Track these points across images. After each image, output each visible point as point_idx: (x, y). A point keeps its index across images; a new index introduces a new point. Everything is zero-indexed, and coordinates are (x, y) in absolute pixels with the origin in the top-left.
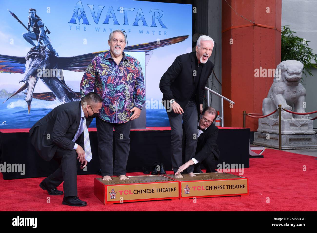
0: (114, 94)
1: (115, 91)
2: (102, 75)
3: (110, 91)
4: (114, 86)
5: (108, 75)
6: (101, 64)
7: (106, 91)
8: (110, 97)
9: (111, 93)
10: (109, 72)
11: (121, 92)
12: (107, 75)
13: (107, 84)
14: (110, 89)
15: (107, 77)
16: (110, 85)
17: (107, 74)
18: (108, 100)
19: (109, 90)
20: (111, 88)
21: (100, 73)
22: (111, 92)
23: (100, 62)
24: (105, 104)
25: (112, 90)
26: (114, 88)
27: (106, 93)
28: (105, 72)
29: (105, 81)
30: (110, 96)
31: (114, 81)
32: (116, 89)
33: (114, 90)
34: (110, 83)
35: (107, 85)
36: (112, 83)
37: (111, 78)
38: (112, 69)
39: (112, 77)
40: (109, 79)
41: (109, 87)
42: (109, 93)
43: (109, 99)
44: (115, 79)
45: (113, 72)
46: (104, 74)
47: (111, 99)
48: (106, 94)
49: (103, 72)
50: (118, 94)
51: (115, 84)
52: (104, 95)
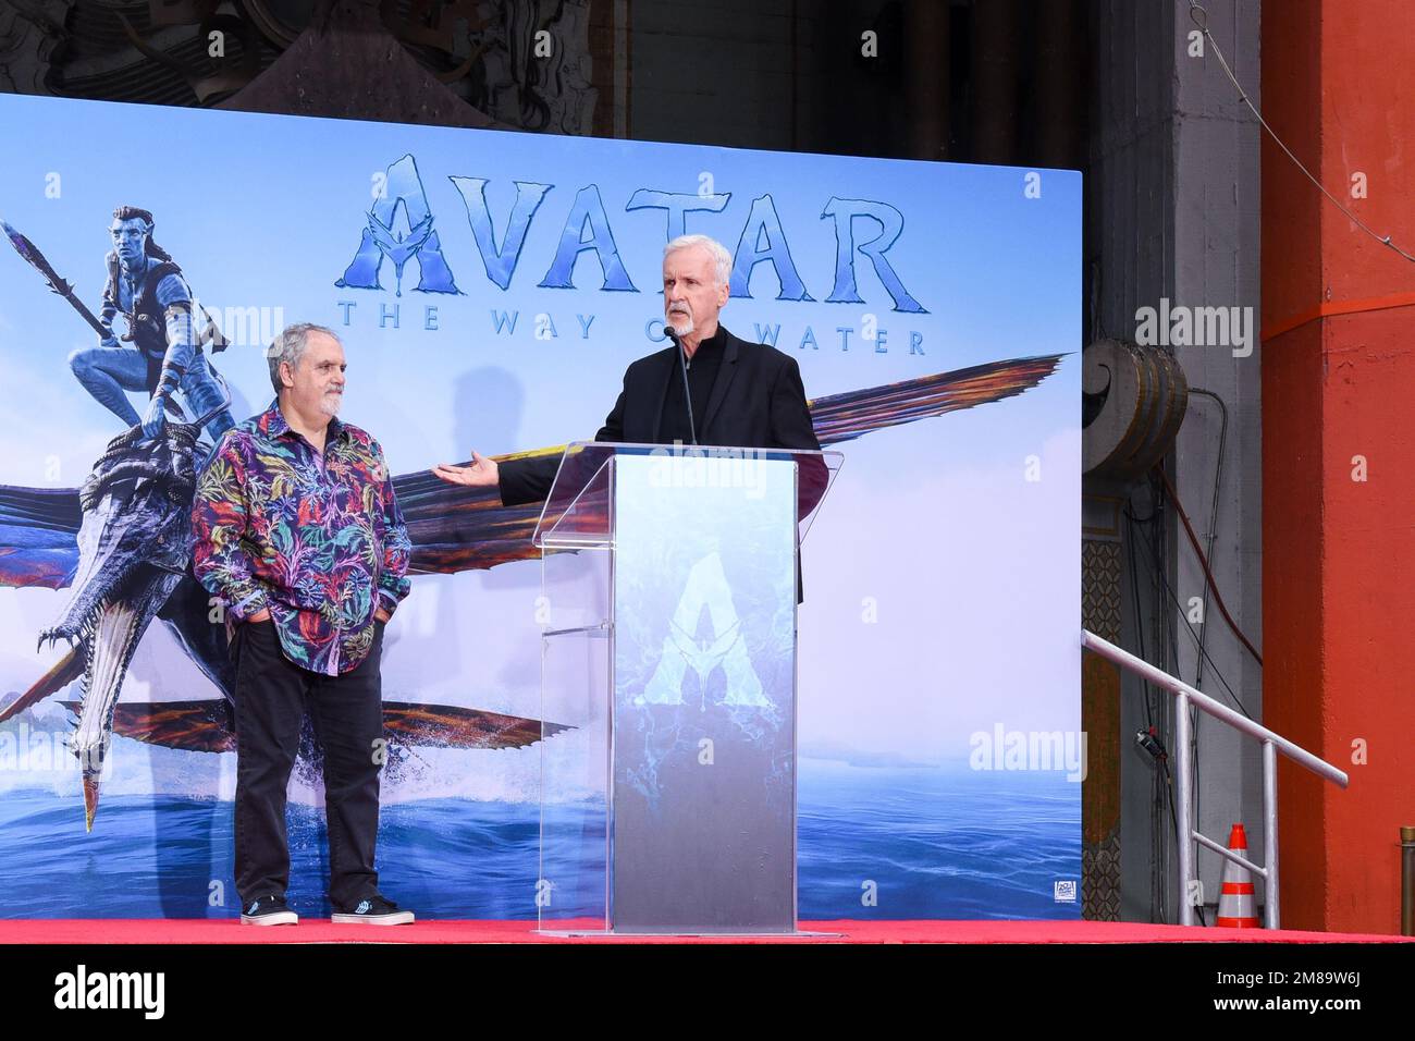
0: (331, 565)
1: (333, 552)
2: (274, 498)
3: (315, 555)
4: (326, 531)
5: (297, 494)
6: (260, 457)
7: (299, 553)
8: (319, 575)
9: (321, 561)
11: (355, 554)
12: (291, 496)
13: (299, 526)
14: (314, 546)
15: (294, 500)
16: (310, 531)
17: (290, 489)
18: (314, 588)
19: (310, 549)
20: (318, 543)
21: (263, 492)
22: (319, 554)
23: (254, 451)
25: (323, 547)
26: (327, 539)
27: (300, 561)
28: (281, 483)
29: (291, 519)
30: (317, 570)
31: (323, 515)
32: (334, 542)
33: (328, 549)
34: (310, 524)
35: (300, 531)
36: (315, 521)
37: (310, 503)
38: (304, 471)
39: (310, 500)
40: (301, 509)
41: (307, 538)
43: (316, 583)
44: (322, 507)
45: (309, 481)
46: (279, 492)
47: (325, 583)
48: (301, 569)
49: (274, 484)
50: (346, 560)
51: (329, 523)
52: (295, 570)
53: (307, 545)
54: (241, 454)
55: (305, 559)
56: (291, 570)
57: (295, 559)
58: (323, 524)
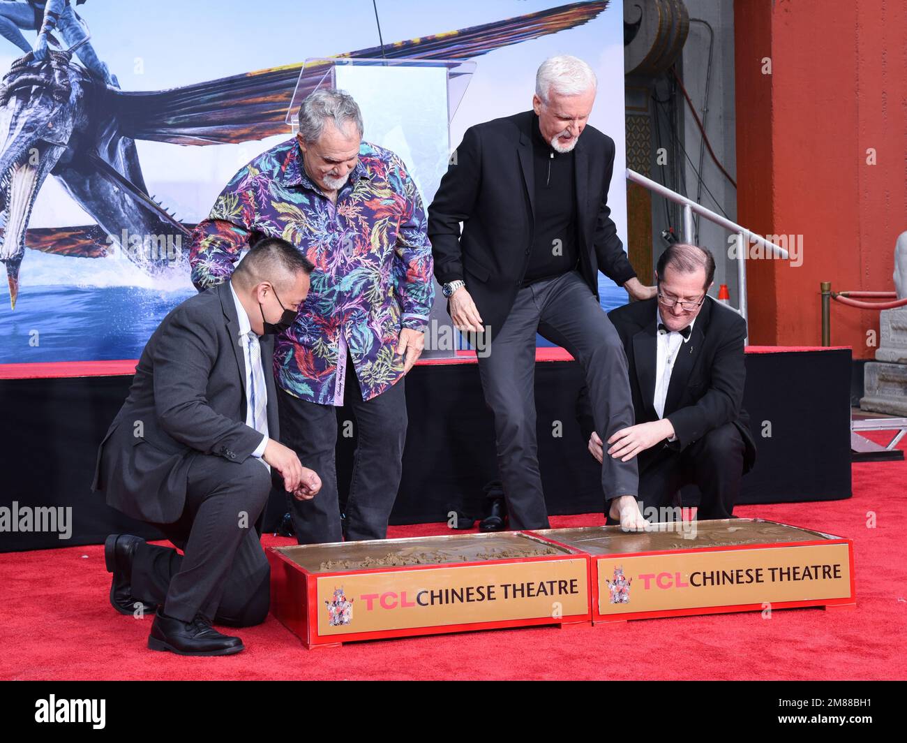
0: (331, 309)
1: (335, 298)
3: (318, 299)
4: (330, 278)
5: (305, 243)
6: (274, 204)
8: (319, 316)
9: (322, 305)
10: (307, 233)
11: (356, 297)
12: (300, 244)
14: (316, 292)
15: (302, 248)
16: (315, 278)
17: (299, 237)
18: (312, 327)
19: (312, 295)
20: (320, 289)
22: (321, 299)
23: (270, 198)
24: (298, 340)
25: (326, 293)
26: (330, 285)
28: (291, 231)
30: (318, 312)
31: (329, 263)
32: (337, 288)
33: (331, 295)
34: (315, 272)
36: (320, 269)
37: (317, 251)
38: (316, 218)
39: (319, 248)
42: (312, 303)
44: (329, 254)
45: (319, 230)
46: (289, 238)
47: (323, 325)
48: (304, 308)
49: (285, 232)
50: (347, 304)
54: (256, 198)
58: (328, 271)
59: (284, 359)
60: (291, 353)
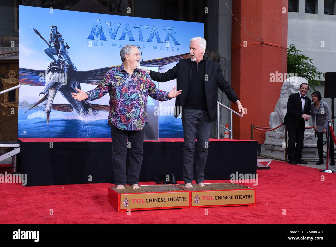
0: (129, 103)
1: (130, 100)
4: (129, 95)
5: (123, 85)
6: (115, 77)
7: (121, 100)
8: (126, 106)
9: (127, 102)
10: (123, 83)
11: (136, 100)
12: (121, 86)
13: (122, 93)
15: (122, 87)
17: (121, 84)
18: (124, 109)
19: (124, 99)
20: (126, 97)
21: (114, 84)
22: (126, 100)
23: (114, 75)
24: (121, 113)
26: (129, 96)
27: (121, 102)
28: (119, 82)
29: (120, 91)
30: (125, 104)
31: (129, 91)
32: (131, 97)
33: (129, 99)
34: (125, 93)
35: (122, 95)
38: (126, 80)
39: (126, 87)
40: (123, 89)
41: (124, 96)
42: (124, 102)
44: (129, 88)
45: (127, 82)
46: (118, 84)
47: (127, 108)
48: (122, 104)
50: (133, 102)
51: (130, 93)
52: (120, 104)
53: (124, 98)
54: (110, 76)
55: (123, 101)
56: (119, 104)
57: (120, 101)
58: (128, 93)
59: (118, 120)
60: (120, 118)
